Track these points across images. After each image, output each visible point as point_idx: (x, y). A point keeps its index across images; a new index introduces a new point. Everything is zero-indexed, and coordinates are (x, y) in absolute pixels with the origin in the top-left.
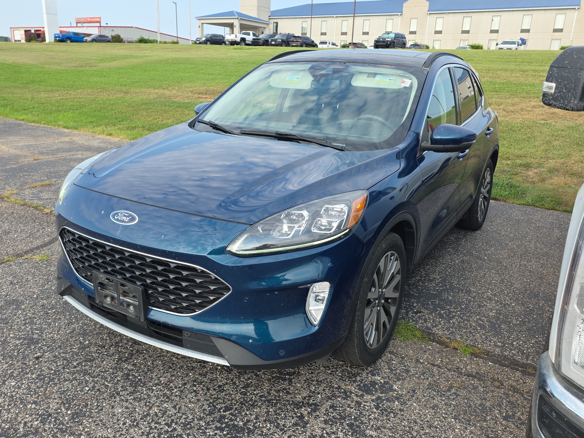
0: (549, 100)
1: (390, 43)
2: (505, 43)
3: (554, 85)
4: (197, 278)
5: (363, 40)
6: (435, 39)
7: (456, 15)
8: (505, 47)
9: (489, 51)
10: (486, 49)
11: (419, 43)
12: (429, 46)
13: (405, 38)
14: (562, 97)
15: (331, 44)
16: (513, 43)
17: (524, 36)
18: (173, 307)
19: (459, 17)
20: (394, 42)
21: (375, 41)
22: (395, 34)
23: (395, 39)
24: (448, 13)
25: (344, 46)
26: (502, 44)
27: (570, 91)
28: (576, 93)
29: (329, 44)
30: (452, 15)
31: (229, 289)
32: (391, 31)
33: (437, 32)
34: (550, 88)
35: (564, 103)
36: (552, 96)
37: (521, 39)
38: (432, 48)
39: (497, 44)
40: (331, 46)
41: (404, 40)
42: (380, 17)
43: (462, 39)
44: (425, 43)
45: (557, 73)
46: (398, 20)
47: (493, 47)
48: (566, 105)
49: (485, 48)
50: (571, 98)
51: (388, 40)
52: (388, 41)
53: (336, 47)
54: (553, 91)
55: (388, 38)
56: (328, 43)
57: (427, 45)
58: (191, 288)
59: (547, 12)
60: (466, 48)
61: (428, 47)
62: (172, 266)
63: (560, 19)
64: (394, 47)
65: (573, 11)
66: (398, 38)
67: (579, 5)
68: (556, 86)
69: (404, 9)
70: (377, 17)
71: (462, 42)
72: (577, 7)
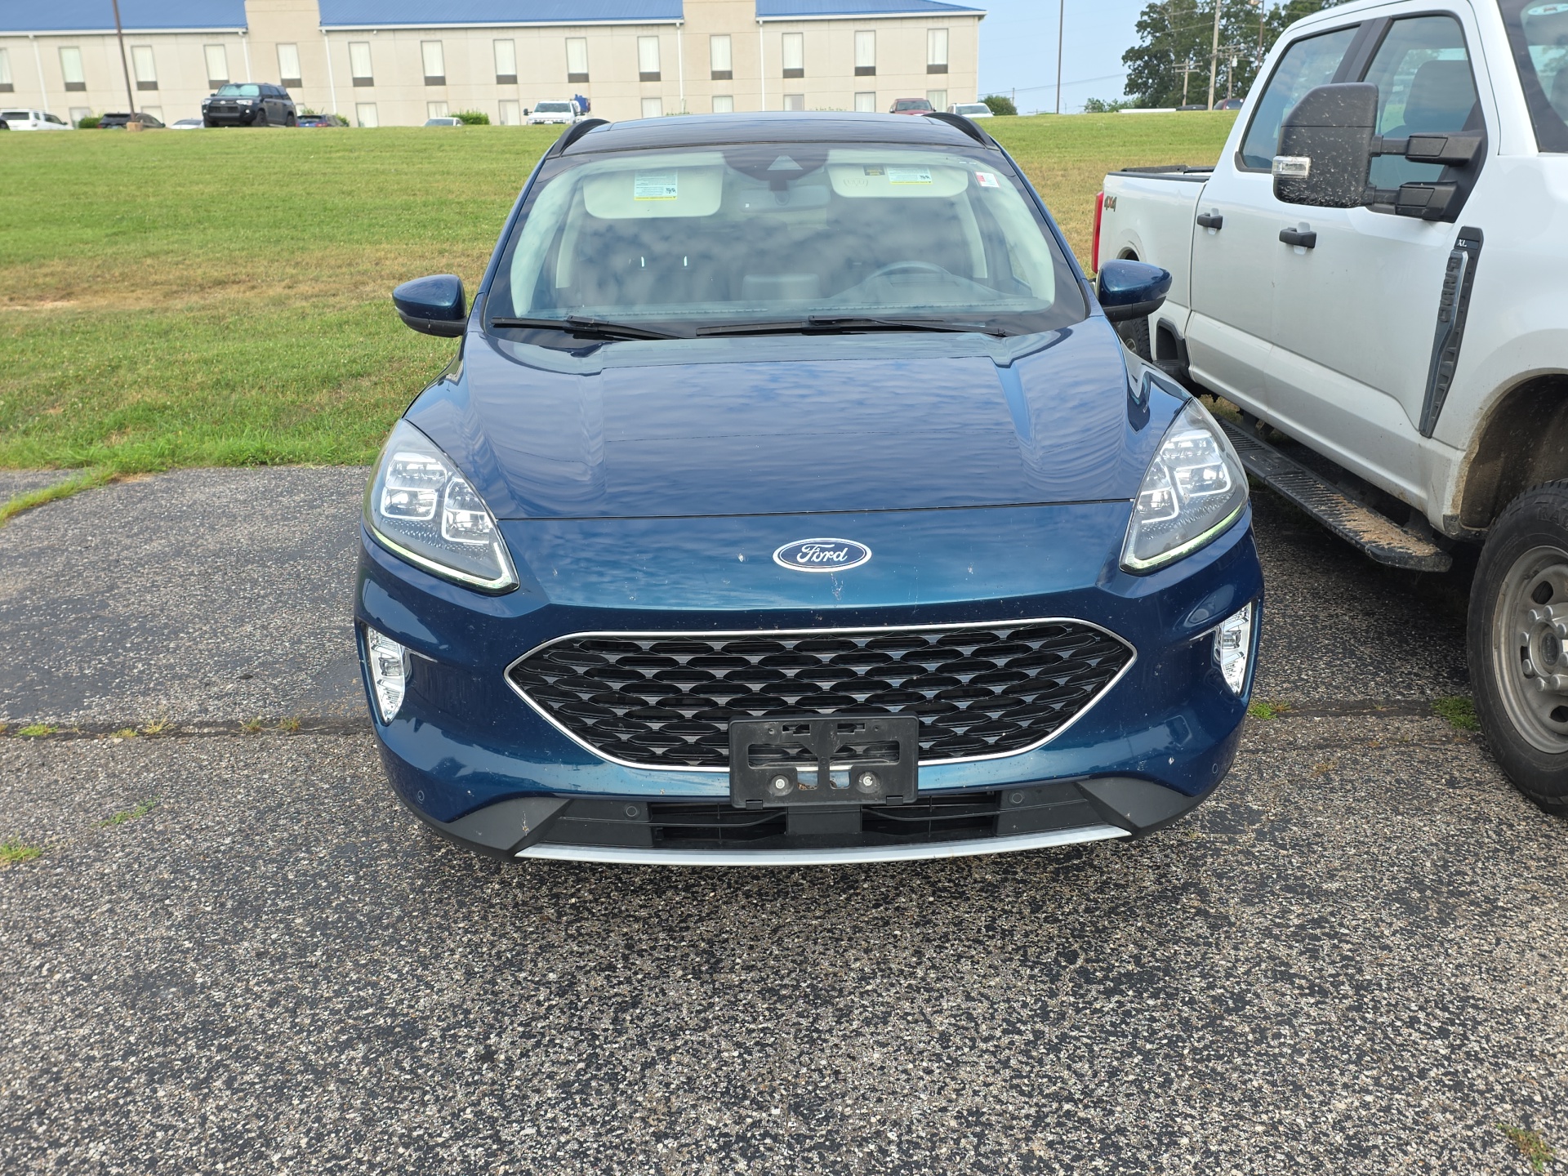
0: (1299, 190)
1: (253, 112)
2: (544, 108)
3: (1306, 161)
4: (1060, 650)
5: (144, 104)
6: (359, 101)
7: (399, 35)
8: (548, 119)
9: (503, 129)
10: (498, 124)
11: (317, 112)
12: (348, 119)
13: (289, 99)
14: (1328, 183)
15: (42, 117)
16: (563, 108)
17: (580, 89)
18: (992, 740)
19: (408, 43)
20: (262, 110)
21: (204, 107)
22: (260, 87)
23: (262, 101)
24: (378, 30)
25: (87, 124)
26: (537, 111)
27: (1345, 170)
28: (1358, 173)
29: (37, 117)
30: (390, 35)
31: (1130, 655)
32: (225, 78)
33: (360, 82)
34: (1301, 167)
35: (1335, 193)
36: (1306, 182)
37: (578, 98)
38: (356, 126)
39: (526, 113)
40: (43, 125)
41: (287, 102)
42: (181, 39)
43: (430, 99)
44: (332, 109)
45: (1310, 138)
46: (238, 46)
47: (514, 119)
48: (1339, 197)
49: (494, 120)
50: (1351, 183)
51: (244, 102)
52: (246, 107)
53: (62, 127)
54: (1306, 173)
55: (242, 97)
56: (31, 116)
57: (342, 115)
58: (1046, 678)
59: (617, 31)
60: (450, 123)
61: (345, 123)
62: (1003, 635)
63: (650, 51)
64: (264, 123)
65: (671, 30)
66: (271, 97)
67: (681, 17)
68: (1312, 162)
69: (251, 18)
70: (172, 39)
71: (432, 107)
72: (678, 22)
